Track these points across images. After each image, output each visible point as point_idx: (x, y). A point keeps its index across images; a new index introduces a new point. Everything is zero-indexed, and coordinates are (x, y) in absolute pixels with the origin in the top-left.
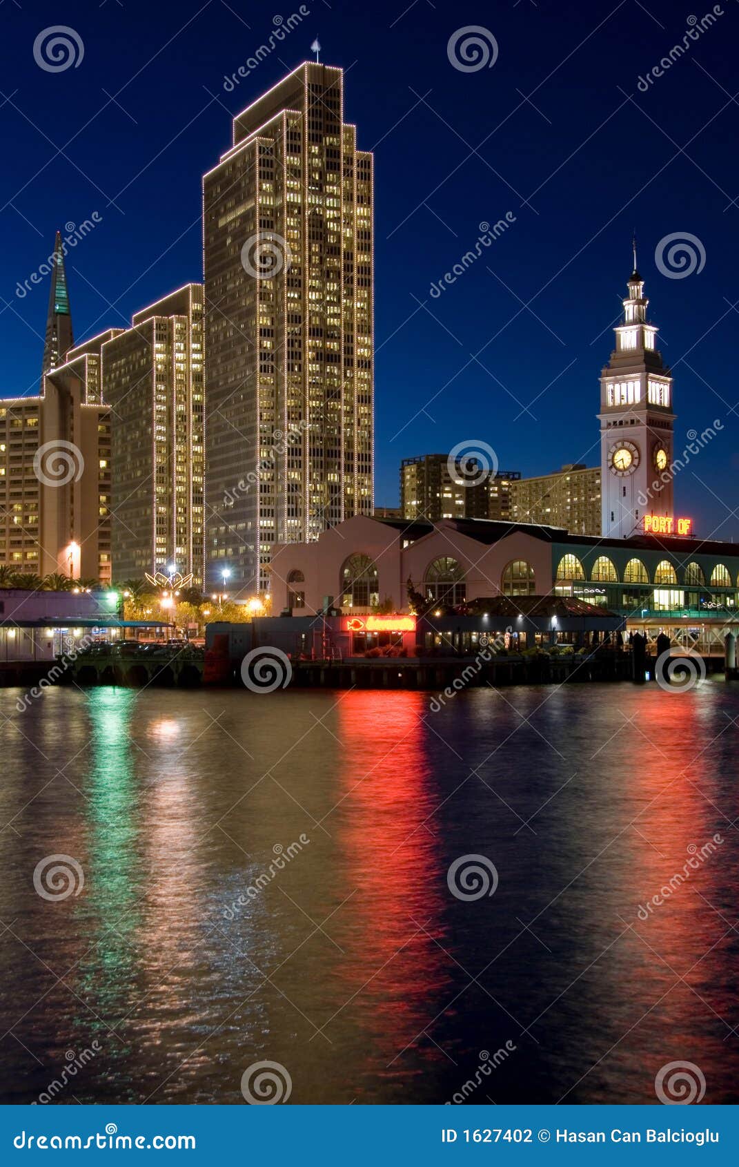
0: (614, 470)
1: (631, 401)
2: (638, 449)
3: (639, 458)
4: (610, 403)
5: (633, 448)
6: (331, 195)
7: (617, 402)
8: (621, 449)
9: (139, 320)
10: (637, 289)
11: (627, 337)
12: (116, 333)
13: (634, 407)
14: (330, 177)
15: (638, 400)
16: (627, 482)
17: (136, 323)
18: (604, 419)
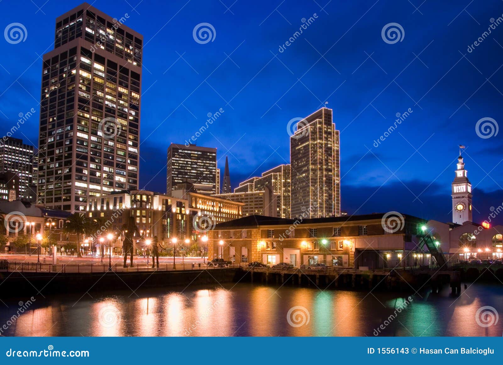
0: (457, 210)
1: (462, 191)
2: (465, 204)
3: (466, 207)
4: (455, 192)
5: (463, 204)
6: (330, 141)
7: (458, 191)
8: (459, 204)
9: (264, 175)
10: (461, 161)
11: (460, 174)
12: (256, 179)
13: (463, 193)
14: (329, 136)
15: (465, 191)
16: (461, 214)
17: (263, 176)
18: (453, 196)
